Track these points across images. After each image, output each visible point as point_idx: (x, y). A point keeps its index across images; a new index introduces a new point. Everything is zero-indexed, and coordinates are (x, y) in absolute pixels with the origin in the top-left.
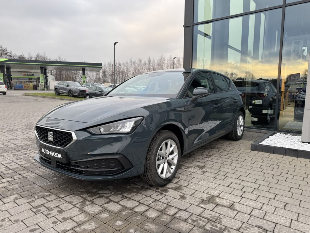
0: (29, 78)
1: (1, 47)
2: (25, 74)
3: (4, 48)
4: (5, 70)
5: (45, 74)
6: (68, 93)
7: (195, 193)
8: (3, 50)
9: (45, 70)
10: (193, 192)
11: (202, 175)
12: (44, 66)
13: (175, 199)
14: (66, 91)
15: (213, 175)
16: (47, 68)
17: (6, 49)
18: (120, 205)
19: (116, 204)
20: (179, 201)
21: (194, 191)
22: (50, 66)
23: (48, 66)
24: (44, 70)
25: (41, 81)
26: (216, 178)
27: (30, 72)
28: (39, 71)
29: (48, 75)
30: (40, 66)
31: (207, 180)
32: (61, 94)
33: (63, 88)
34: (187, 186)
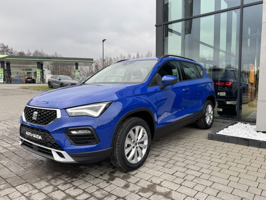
0: (27, 72)
1: (3, 45)
2: (24, 69)
3: (6, 46)
4: (5, 65)
5: (42, 68)
6: (60, 86)
7: (140, 182)
8: (5, 48)
9: (42, 65)
10: (137, 181)
11: (153, 164)
12: (40, 62)
13: (119, 187)
14: (58, 84)
15: (163, 164)
16: (43, 63)
17: (7, 47)
18: (65, 193)
19: (62, 192)
20: (122, 189)
21: (139, 179)
22: (46, 62)
23: (44, 62)
24: (40, 65)
25: (37, 75)
26: (164, 166)
27: (28, 67)
28: (36, 66)
29: (44, 69)
30: (36, 61)
31: (155, 169)
32: (53, 87)
33: (55, 82)
34: (134, 175)
